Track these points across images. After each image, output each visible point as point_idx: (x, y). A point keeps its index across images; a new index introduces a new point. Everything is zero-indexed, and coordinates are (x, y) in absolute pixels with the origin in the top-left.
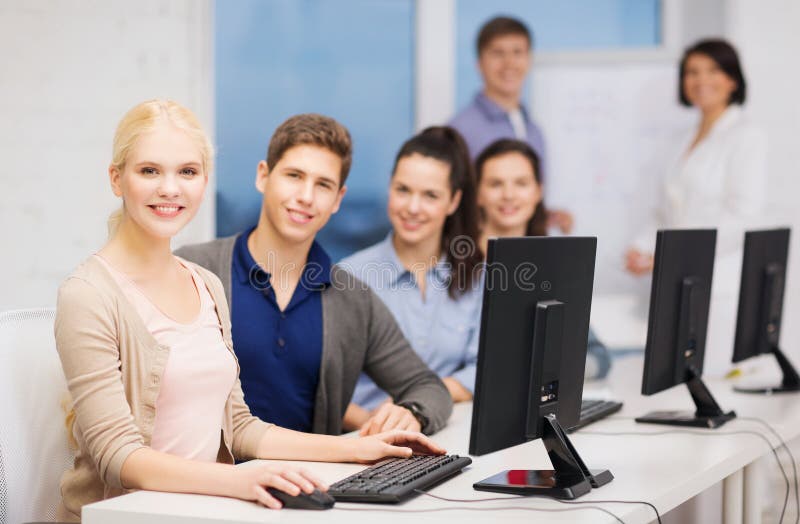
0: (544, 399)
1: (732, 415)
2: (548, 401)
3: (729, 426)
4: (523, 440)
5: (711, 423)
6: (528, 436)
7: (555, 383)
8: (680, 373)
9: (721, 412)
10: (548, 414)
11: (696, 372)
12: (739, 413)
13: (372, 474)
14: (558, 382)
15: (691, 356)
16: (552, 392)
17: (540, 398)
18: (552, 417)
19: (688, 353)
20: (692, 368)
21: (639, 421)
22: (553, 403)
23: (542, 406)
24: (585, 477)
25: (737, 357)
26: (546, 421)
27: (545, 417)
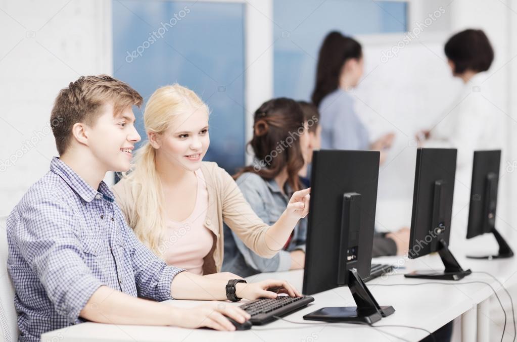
0: (349, 258)
1: (469, 272)
2: (352, 260)
3: (467, 278)
4: (336, 285)
5: (455, 277)
6: (338, 283)
7: (356, 248)
8: (434, 247)
9: (462, 270)
10: (352, 268)
11: (445, 243)
12: (472, 270)
13: (246, 307)
16: (354, 254)
17: (346, 258)
18: (354, 271)
20: (442, 241)
21: (407, 276)
22: (355, 261)
23: (348, 263)
24: (377, 310)
25: (470, 235)
26: (351, 273)
27: (350, 270)
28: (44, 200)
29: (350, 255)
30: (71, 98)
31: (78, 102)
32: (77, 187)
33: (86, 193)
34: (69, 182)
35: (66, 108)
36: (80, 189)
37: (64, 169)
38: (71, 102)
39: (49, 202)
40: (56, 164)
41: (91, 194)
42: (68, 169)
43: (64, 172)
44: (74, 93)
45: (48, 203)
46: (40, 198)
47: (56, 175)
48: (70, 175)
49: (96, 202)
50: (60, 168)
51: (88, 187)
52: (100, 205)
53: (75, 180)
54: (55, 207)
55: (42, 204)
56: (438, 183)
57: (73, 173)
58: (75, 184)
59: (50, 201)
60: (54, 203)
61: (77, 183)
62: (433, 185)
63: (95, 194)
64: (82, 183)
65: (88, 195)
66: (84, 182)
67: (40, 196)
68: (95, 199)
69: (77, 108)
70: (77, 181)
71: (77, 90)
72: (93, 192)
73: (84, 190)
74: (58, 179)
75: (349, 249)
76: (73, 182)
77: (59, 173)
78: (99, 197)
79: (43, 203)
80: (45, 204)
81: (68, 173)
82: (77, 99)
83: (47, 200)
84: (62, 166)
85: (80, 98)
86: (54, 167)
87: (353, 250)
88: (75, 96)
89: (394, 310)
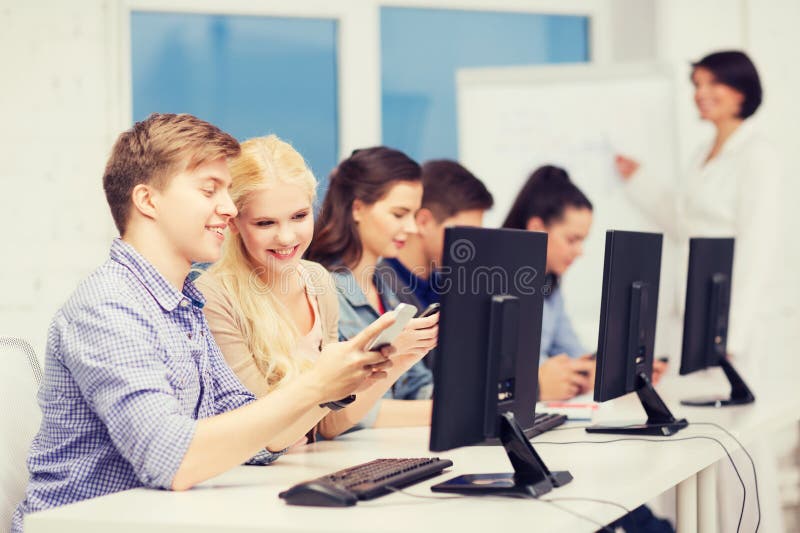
0: (502, 396)
1: (684, 424)
2: (506, 399)
3: (682, 433)
4: (481, 438)
5: (665, 430)
6: (485, 434)
7: (512, 381)
8: (631, 381)
9: (674, 419)
10: (506, 412)
11: (647, 380)
12: (689, 420)
14: (514, 379)
15: (640, 363)
16: (510, 389)
17: (498, 396)
18: (510, 416)
19: (638, 360)
20: (643, 375)
21: (590, 430)
22: (511, 402)
23: (499, 404)
24: (545, 476)
25: (685, 370)
26: (504, 420)
27: (504, 415)
28: (109, 301)
29: (503, 391)
30: (133, 146)
31: (142, 152)
32: (153, 286)
33: (166, 296)
34: (141, 278)
35: (125, 161)
36: (157, 290)
37: (134, 257)
38: (132, 153)
39: (117, 304)
40: (122, 250)
41: (173, 297)
42: (141, 258)
43: (134, 262)
44: (138, 138)
45: (115, 306)
46: (103, 297)
47: (121, 267)
48: (143, 268)
49: (181, 312)
50: (127, 255)
51: (170, 287)
52: (186, 317)
53: (150, 275)
54: (125, 311)
55: (105, 307)
56: (636, 286)
57: (148, 265)
58: (150, 282)
59: (118, 301)
60: (125, 305)
61: (154, 280)
62: (630, 288)
63: (180, 299)
64: (160, 281)
65: (170, 300)
66: (164, 279)
67: (102, 293)
68: (179, 307)
69: (140, 161)
70: (153, 277)
71: (143, 134)
72: (177, 295)
73: (163, 292)
74: (125, 272)
75: (500, 382)
76: (147, 278)
77: (127, 263)
78: (185, 304)
79: (107, 304)
80: (110, 306)
81: (141, 264)
82: (142, 147)
83: (114, 301)
84: (131, 254)
85: (146, 147)
86: (119, 253)
87: (508, 385)
88: (139, 142)
89: (572, 478)
